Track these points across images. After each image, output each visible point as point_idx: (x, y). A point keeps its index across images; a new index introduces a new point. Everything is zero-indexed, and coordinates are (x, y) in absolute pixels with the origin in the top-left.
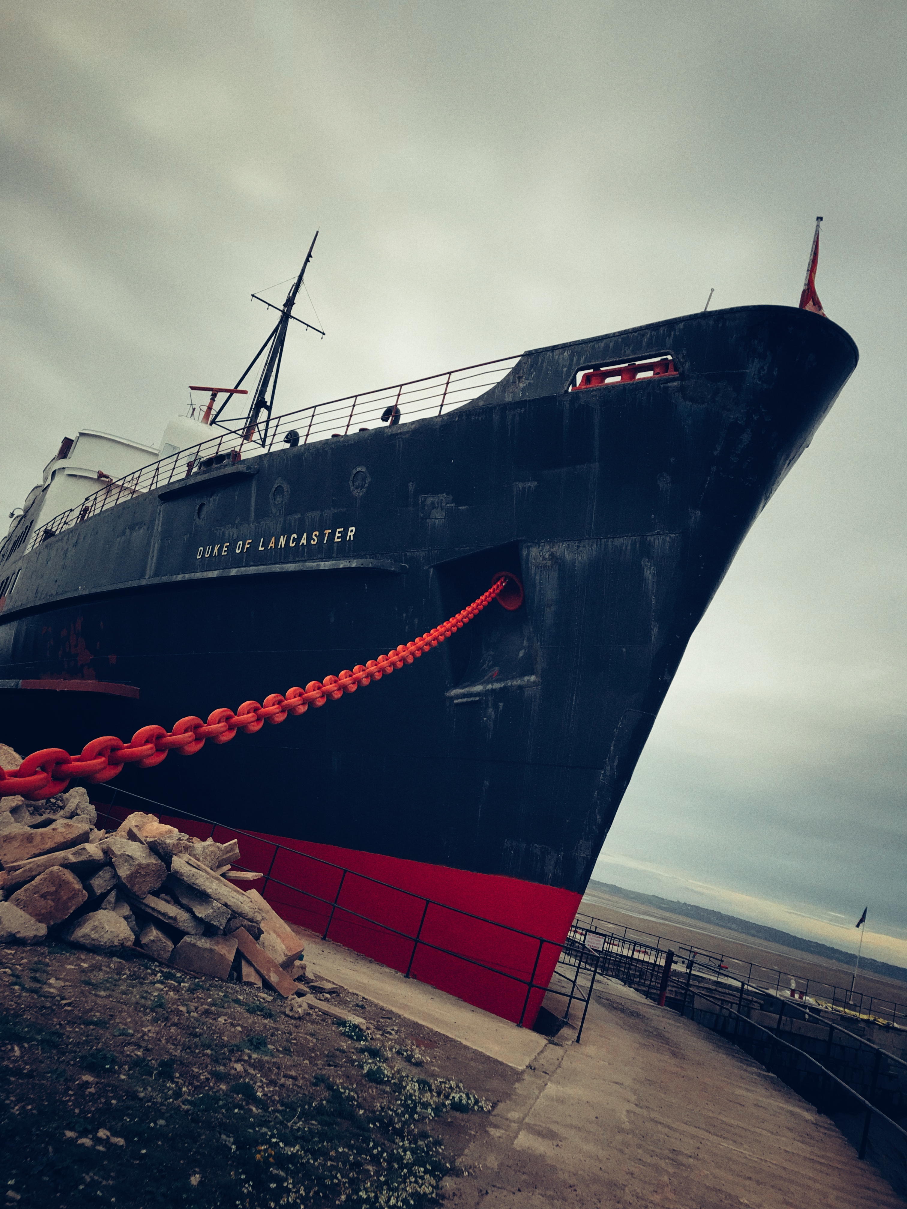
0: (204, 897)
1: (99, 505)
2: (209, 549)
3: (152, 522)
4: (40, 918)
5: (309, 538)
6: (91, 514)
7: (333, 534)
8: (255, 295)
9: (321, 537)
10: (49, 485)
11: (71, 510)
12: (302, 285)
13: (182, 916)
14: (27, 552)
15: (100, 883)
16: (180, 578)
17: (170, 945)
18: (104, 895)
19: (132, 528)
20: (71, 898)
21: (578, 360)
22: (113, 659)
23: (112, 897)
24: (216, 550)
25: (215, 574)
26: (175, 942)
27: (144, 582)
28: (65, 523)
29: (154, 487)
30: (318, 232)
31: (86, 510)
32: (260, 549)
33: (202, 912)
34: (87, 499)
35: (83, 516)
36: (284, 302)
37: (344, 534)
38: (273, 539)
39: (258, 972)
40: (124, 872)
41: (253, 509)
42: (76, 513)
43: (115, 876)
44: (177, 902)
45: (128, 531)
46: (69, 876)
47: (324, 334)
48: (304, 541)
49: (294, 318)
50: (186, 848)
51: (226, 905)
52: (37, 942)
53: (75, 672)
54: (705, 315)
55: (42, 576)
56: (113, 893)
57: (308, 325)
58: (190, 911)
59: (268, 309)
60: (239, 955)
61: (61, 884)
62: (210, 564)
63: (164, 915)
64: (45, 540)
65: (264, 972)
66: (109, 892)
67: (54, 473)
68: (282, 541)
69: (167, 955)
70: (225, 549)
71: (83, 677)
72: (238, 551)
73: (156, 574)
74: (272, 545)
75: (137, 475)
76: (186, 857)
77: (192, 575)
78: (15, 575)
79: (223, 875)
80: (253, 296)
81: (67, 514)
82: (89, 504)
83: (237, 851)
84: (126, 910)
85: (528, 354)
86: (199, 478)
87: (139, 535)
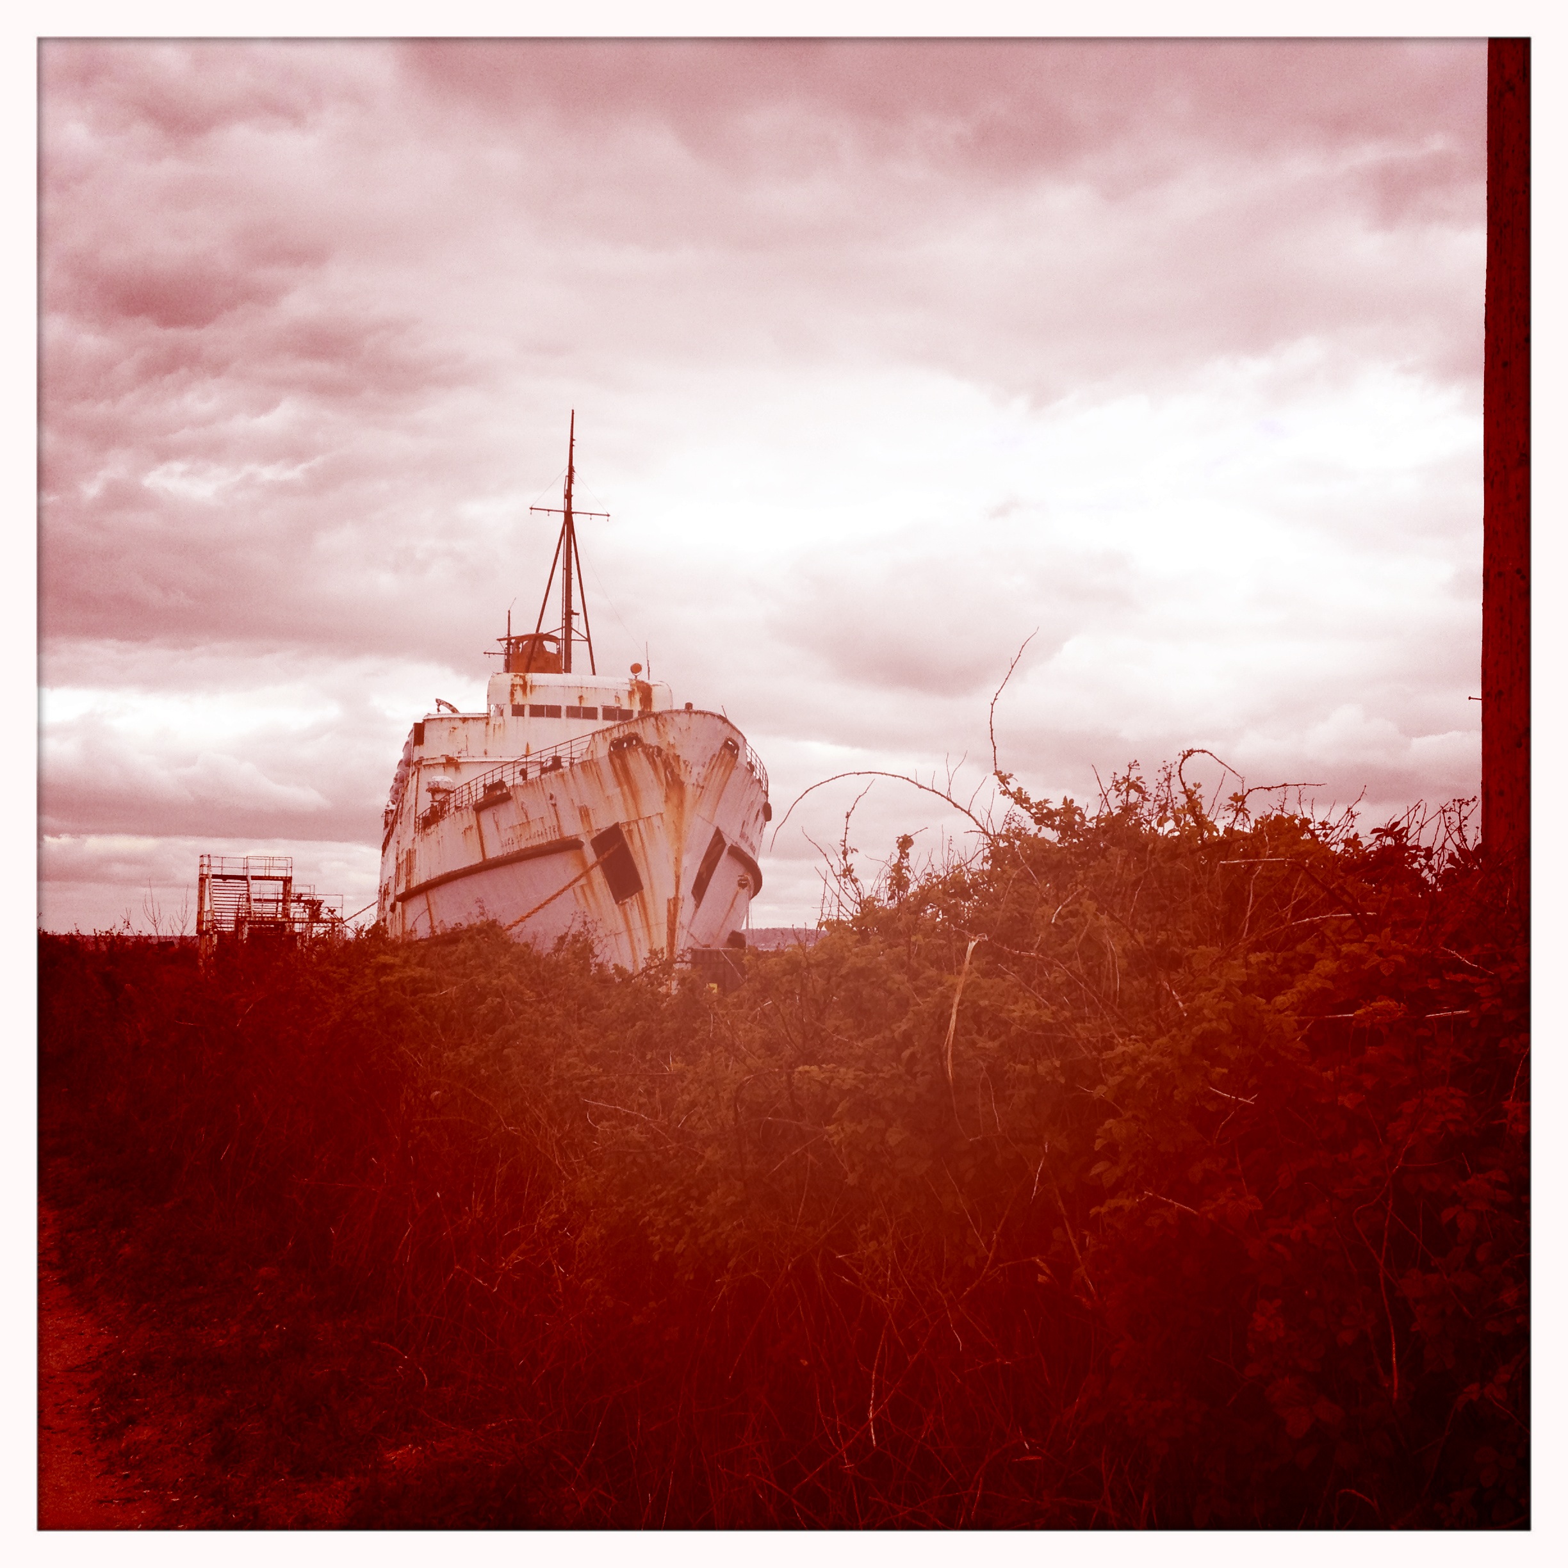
8: (533, 507)
10: (414, 773)
30: (573, 411)
36: (564, 497)
47: (608, 515)
49: (576, 513)
57: (591, 514)
59: (549, 515)
67: (415, 764)
72: (515, 840)
80: (531, 509)
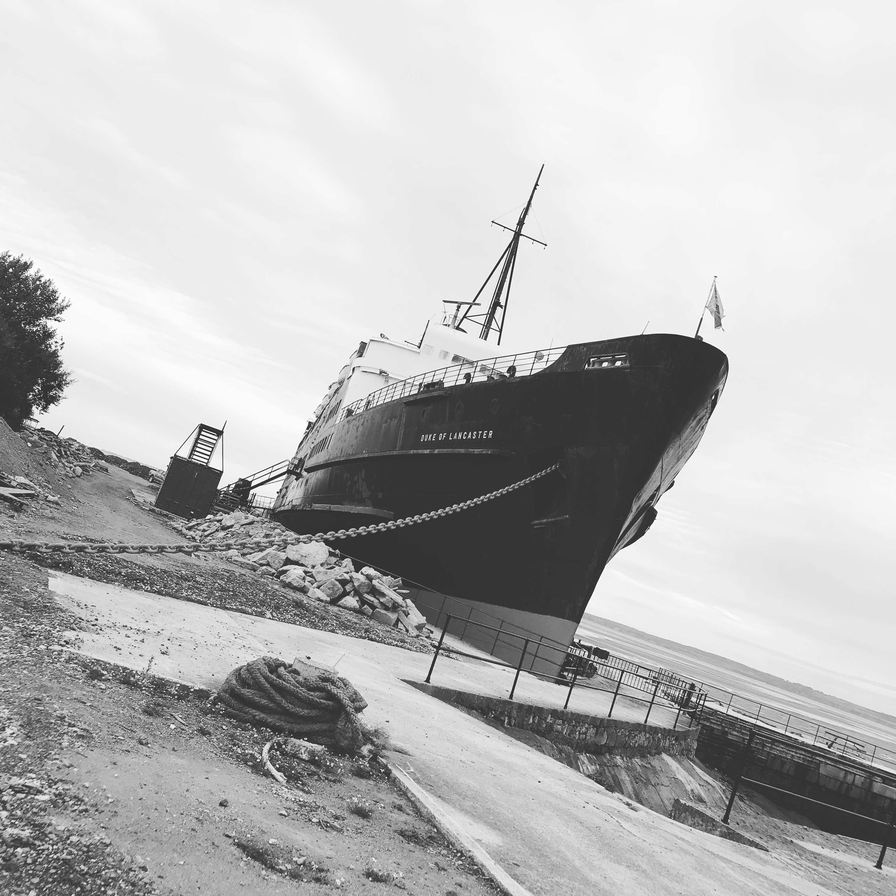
0: (383, 595)
1: (376, 401)
2: (427, 436)
3: (401, 416)
4: (328, 596)
5: (472, 435)
6: (371, 406)
7: (482, 434)
9: (477, 435)
10: (351, 376)
11: (362, 400)
12: (530, 208)
13: (376, 601)
14: (337, 422)
15: (348, 588)
16: (412, 452)
17: (371, 611)
18: (350, 592)
19: (391, 419)
20: (338, 590)
21: (590, 353)
22: (380, 495)
23: (352, 593)
24: (430, 437)
25: (427, 451)
26: (373, 610)
27: (395, 453)
28: (358, 408)
29: (402, 396)
30: (543, 165)
31: (369, 402)
32: (450, 439)
33: (382, 600)
34: (370, 395)
35: (367, 407)
36: (517, 222)
37: (488, 434)
38: (456, 434)
39: (404, 626)
40: (356, 584)
41: (447, 416)
42: (364, 403)
43: (354, 586)
44: (375, 597)
45: (389, 420)
46: (337, 583)
47: (546, 245)
48: (469, 436)
49: (524, 235)
50: (379, 578)
51: (391, 598)
52: (326, 602)
53: (361, 502)
54: (642, 336)
55: (345, 441)
56: (353, 592)
57: (534, 240)
58: (378, 600)
60: (398, 620)
61: (335, 585)
62: (428, 445)
63: (370, 600)
64: (347, 416)
65: (407, 627)
66: (351, 591)
67: (354, 369)
68: (460, 436)
69: (370, 614)
70: (434, 437)
71: (365, 505)
72: (440, 439)
73: (402, 448)
74: (455, 437)
75: (395, 386)
76: (378, 580)
77: (418, 451)
78: (330, 437)
79: (395, 590)
80: (493, 222)
81: (359, 402)
82: (371, 398)
83: (401, 582)
84: (357, 598)
85: (569, 347)
86: (423, 396)
87: (395, 422)
